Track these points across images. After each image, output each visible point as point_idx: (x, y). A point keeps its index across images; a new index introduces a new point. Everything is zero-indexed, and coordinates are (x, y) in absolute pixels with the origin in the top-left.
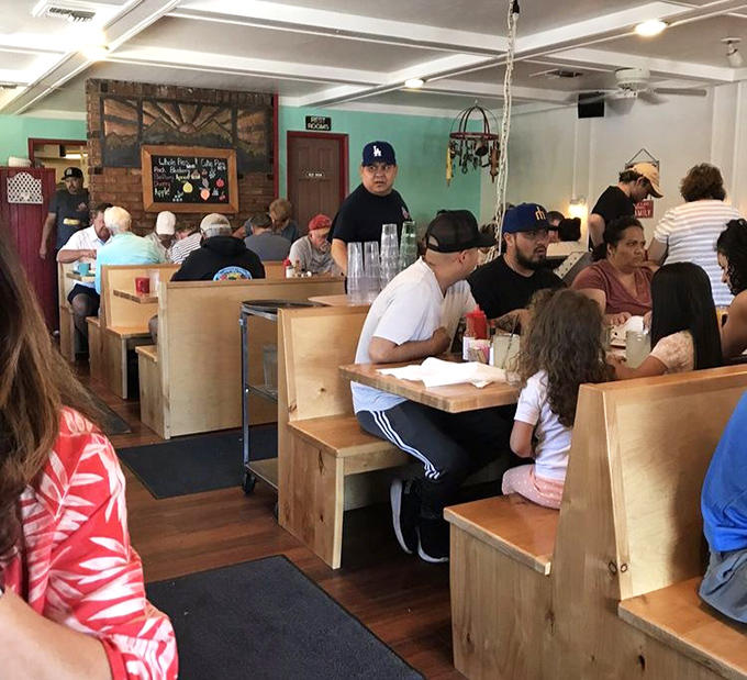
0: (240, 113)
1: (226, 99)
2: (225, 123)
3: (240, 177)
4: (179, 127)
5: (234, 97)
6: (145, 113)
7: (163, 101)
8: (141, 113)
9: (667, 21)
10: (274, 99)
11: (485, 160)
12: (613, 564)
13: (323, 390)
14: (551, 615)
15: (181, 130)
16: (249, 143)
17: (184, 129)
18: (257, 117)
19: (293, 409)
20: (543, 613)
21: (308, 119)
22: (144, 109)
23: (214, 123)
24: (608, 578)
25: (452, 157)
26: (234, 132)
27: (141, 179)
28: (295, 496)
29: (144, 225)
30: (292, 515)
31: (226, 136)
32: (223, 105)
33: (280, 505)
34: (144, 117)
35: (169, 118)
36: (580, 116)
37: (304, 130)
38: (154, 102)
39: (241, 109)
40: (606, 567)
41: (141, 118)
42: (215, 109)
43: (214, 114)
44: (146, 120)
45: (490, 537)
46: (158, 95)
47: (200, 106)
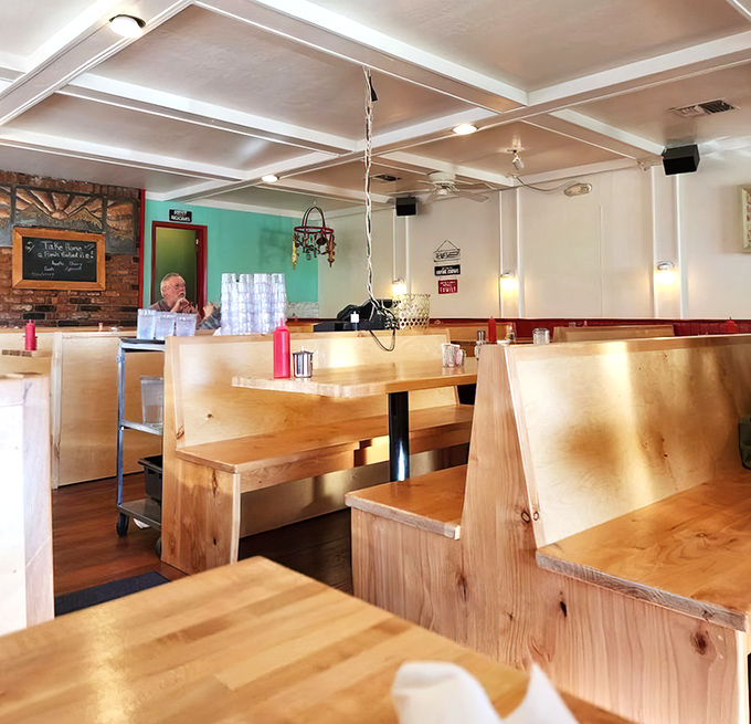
0: (110, 203)
1: (97, 191)
2: (94, 212)
3: (108, 258)
4: (51, 213)
5: (104, 189)
6: (19, 199)
7: (36, 189)
8: (14, 199)
9: (477, 125)
10: (141, 193)
11: (323, 248)
12: (526, 512)
13: (210, 416)
14: (463, 581)
15: (54, 216)
16: (118, 230)
17: (56, 215)
18: (127, 208)
19: (180, 435)
20: (454, 580)
21: (172, 212)
22: (18, 195)
23: (84, 212)
24: (521, 529)
25: (297, 246)
26: (103, 220)
27: (10, 259)
28: (183, 525)
29: (12, 300)
30: (178, 546)
31: (96, 222)
32: (94, 196)
33: (164, 541)
34: (17, 202)
35: (42, 204)
36: (398, 214)
37: (168, 221)
38: (28, 189)
39: (111, 200)
40: (518, 517)
41: (13, 204)
42: (87, 199)
43: (86, 203)
44: (19, 206)
45: (395, 513)
46: (32, 184)
47: (73, 195)
